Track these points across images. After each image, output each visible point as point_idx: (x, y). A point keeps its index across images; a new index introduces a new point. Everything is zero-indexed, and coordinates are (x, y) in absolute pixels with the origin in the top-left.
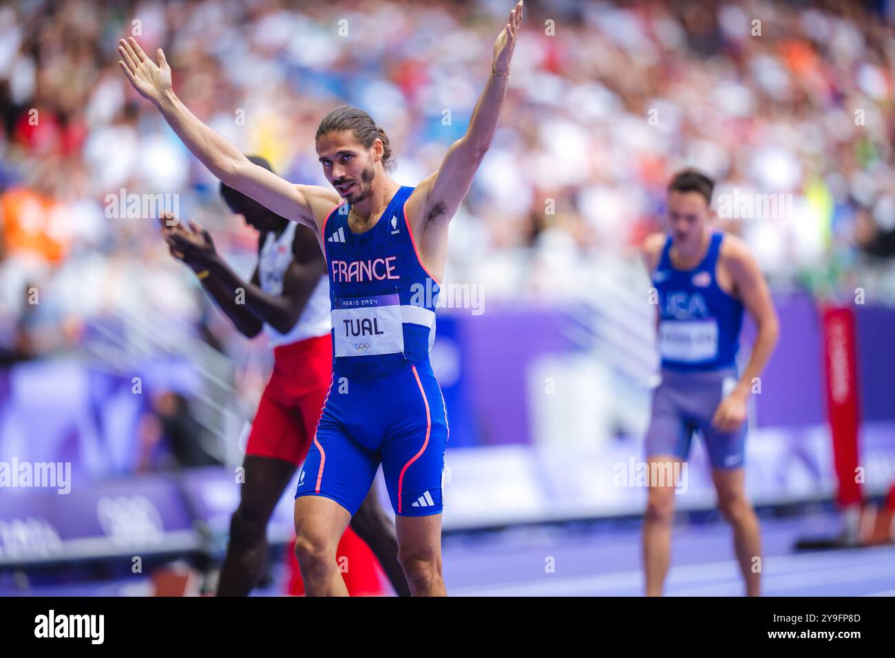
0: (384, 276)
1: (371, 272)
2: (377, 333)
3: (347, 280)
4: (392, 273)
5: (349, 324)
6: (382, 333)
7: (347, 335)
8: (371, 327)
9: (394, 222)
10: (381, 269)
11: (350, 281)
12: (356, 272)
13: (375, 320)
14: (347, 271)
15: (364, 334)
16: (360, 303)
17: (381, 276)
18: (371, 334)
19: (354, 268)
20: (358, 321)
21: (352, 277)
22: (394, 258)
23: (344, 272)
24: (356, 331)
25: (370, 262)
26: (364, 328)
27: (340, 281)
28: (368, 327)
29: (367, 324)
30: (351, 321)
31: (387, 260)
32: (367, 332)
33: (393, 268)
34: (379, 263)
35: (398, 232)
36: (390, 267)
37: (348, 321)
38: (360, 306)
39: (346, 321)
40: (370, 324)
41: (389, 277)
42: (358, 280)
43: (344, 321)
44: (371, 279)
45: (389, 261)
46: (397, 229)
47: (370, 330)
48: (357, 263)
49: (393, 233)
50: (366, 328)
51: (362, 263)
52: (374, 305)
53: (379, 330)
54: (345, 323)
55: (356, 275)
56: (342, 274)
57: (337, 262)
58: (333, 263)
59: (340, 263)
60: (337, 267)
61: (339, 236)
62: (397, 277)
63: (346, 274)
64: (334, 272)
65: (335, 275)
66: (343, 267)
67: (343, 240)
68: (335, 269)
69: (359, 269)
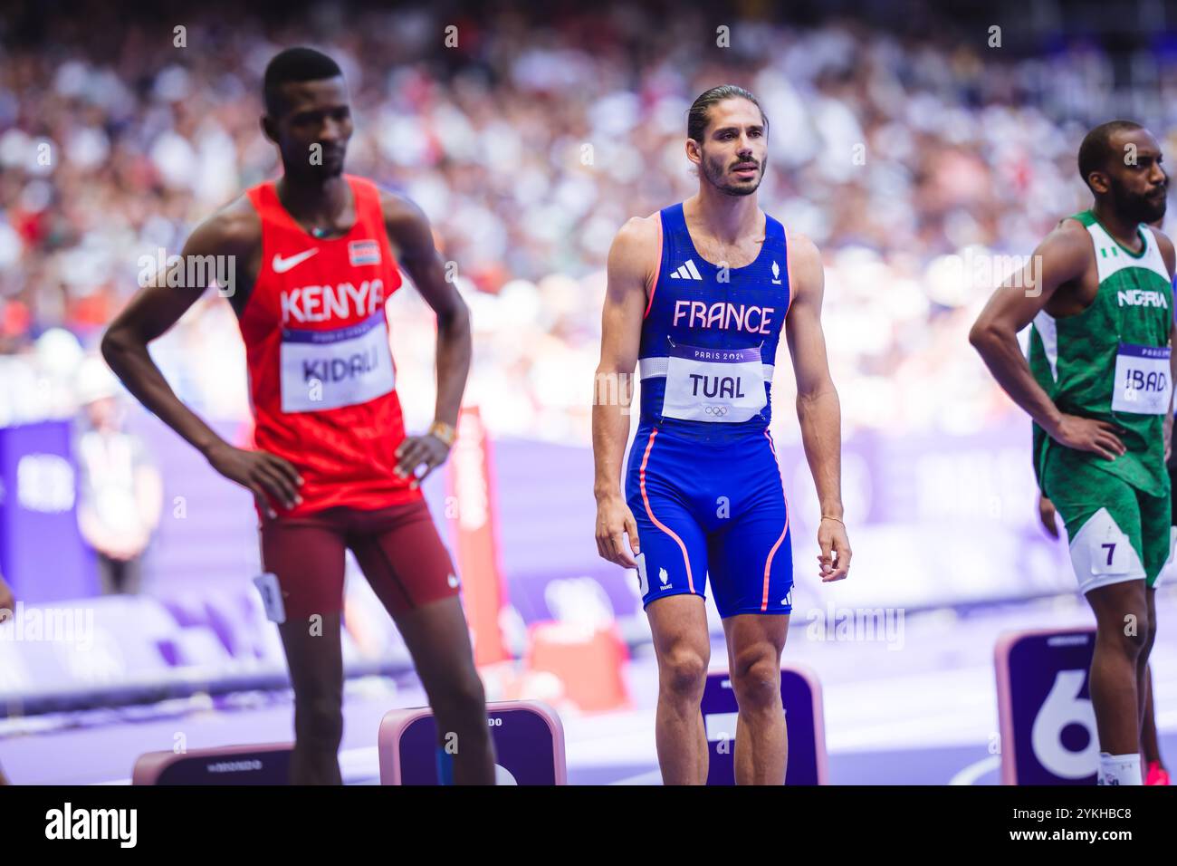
0: (757, 328)
1: (741, 320)
2: (738, 396)
3: (704, 326)
4: (766, 327)
5: (701, 383)
6: (743, 396)
7: (695, 393)
8: (732, 387)
9: (775, 269)
10: (755, 319)
11: (709, 326)
12: (721, 316)
13: (739, 379)
14: (706, 315)
15: (722, 396)
16: (722, 356)
17: (752, 326)
18: (732, 397)
19: (717, 311)
20: (716, 379)
21: (713, 323)
22: (772, 311)
23: (700, 315)
24: (710, 391)
25: (742, 307)
26: (723, 389)
27: (691, 325)
28: (730, 388)
29: (728, 384)
30: (706, 378)
31: (765, 310)
32: (726, 394)
34: (754, 312)
35: (779, 282)
36: (766, 319)
37: (701, 377)
38: (721, 361)
39: (696, 377)
40: (732, 384)
41: (762, 331)
42: (721, 326)
43: (691, 376)
44: (739, 329)
45: (767, 313)
46: (778, 279)
47: (731, 391)
48: (722, 305)
49: (774, 282)
50: (727, 389)
51: (730, 306)
52: (741, 361)
53: (740, 393)
54: (693, 379)
55: (719, 320)
56: (696, 318)
57: (687, 303)
58: (679, 303)
59: (695, 304)
60: (686, 309)
61: (689, 271)
62: (767, 332)
63: (704, 319)
64: (678, 315)
65: (679, 318)
66: (699, 309)
67: (697, 276)
68: (680, 312)
69: (724, 313)
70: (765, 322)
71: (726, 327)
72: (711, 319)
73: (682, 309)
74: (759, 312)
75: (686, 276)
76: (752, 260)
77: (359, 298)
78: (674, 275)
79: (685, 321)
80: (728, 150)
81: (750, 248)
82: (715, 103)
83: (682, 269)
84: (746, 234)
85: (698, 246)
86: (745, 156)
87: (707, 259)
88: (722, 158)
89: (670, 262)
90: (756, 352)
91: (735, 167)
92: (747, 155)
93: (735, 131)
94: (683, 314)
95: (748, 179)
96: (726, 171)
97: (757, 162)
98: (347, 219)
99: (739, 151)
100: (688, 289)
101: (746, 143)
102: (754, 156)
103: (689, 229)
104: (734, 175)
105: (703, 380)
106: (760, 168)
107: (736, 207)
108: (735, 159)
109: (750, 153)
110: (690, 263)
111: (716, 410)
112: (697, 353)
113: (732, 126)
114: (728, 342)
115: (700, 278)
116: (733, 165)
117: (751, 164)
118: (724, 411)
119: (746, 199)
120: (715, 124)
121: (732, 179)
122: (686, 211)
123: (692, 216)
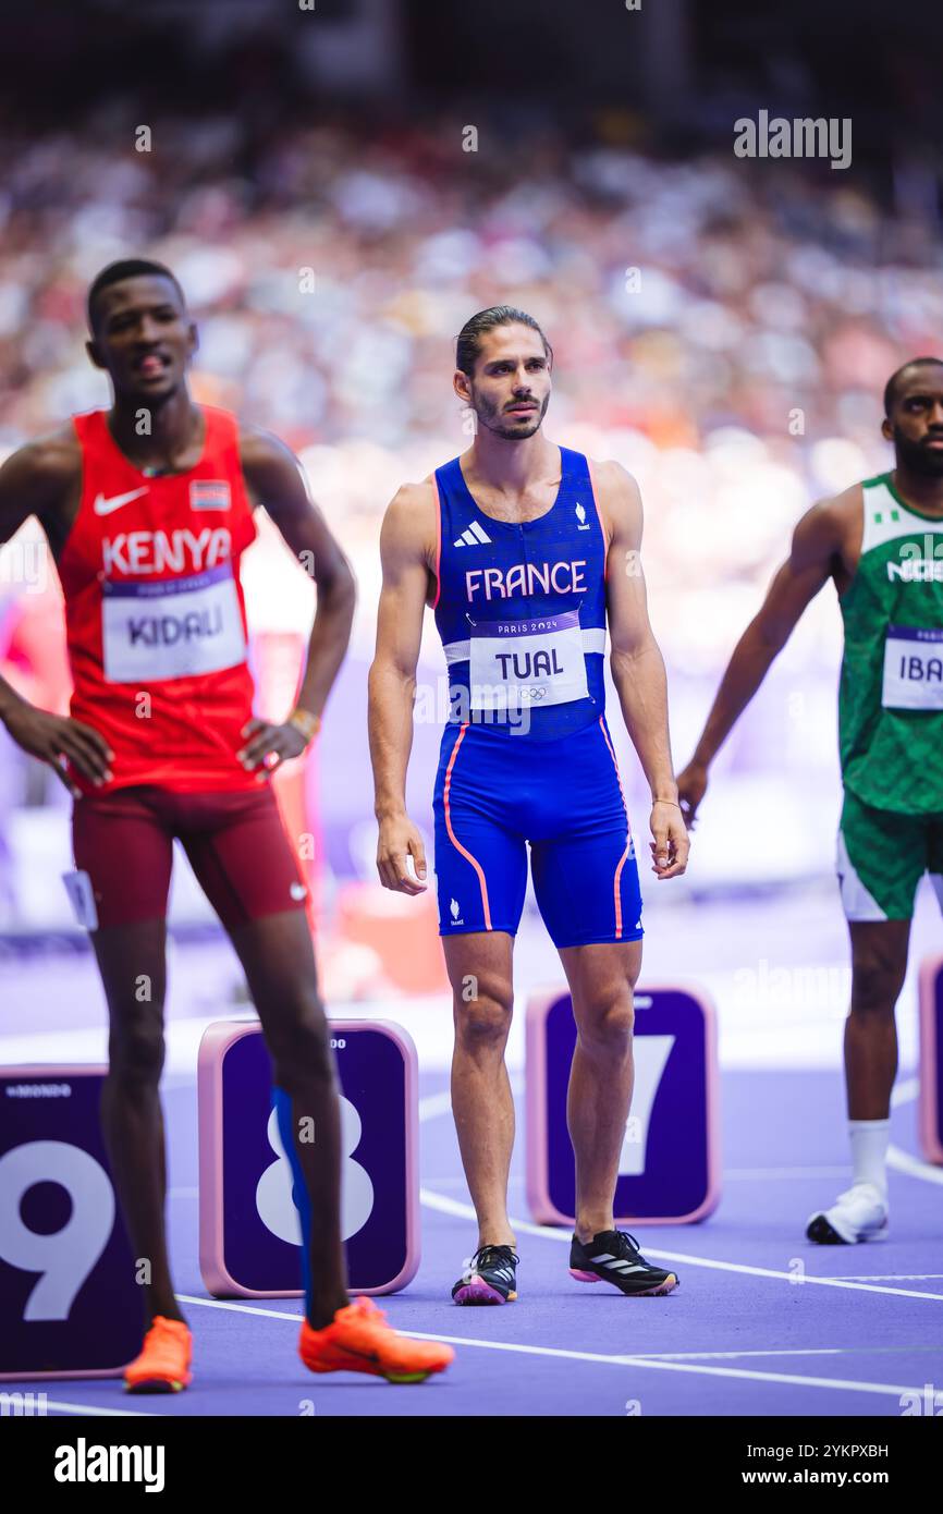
0: (569, 588)
1: (548, 582)
2: (556, 671)
3: (503, 596)
4: (579, 584)
5: (510, 663)
6: (561, 670)
7: (505, 677)
8: (548, 663)
9: (580, 512)
10: (563, 577)
11: (510, 595)
12: (522, 581)
13: (554, 651)
14: (504, 582)
15: (537, 674)
16: (530, 628)
17: (562, 586)
18: (549, 673)
19: (516, 576)
20: (527, 655)
21: (514, 591)
22: (583, 563)
23: (496, 584)
24: (523, 670)
25: (546, 566)
26: (537, 666)
27: (489, 597)
28: (543, 664)
29: (542, 660)
30: (515, 656)
31: (574, 564)
32: (542, 671)
33: (581, 577)
34: (561, 569)
35: (587, 527)
36: (578, 574)
37: (509, 656)
38: (530, 633)
39: (503, 657)
40: (547, 658)
41: (575, 590)
42: (524, 593)
43: (498, 656)
44: (547, 592)
45: (577, 567)
46: (585, 524)
47: (547, 667)
48: (521, 568)
49: (581, 528)
50: (542, 666)
51: (531, 567)
52: (554, 630)
53: (558, 668)
54: (500, 660)
55: (520, 586)
56: (492, 588)
57: (479, 573)
58: (469, 575)
59: (487, 572)
60: (478, 580)
61: (475, 535)
62: (584, 589)
63: (502, 587)
64: (471, 589)
65: (473, 592)
66: (494, 577)
67: (485, 539)
68: (473, 584)
69: (525, 577)
70: (576, 579)
71: (531, 592)
72: (511, 587)
73: (474, 580)
74: (568, 568)
75: (472, 541)
76: (548, 508)
77: (196, 549)
78: (459, 544)
79: (480, 594)
80: (502, 387)
81: (544, 493)
82: (487, 330)
83: (466, 535)
84: (537, 478)
85: (482, 503)
86: (522, 396)
87: (493, 516)
88: (496, 396)
89: (451, 529)
90: (573, 616)
91: (512, 407)
92: (525, 393)
93: (511, 364)
94: (477, 586)
95: (525, 420)
96: (500, 411)
97: (536, 401)
98: (190, 457)
99: (515, 387)
100: (478, 556)
101: (525, 379)
102: (533, 394)
103: (468, 485)
104: (508, 416)
105: (512, 659)
106: (541, 407)
107: (517, 452)
108: (510, 397)
109: (529, 391)
110: (475, 526)
111: (533, 693)
112: (500, 629)
113: (508, 358)
114: (535, 609)
115: (489, 541)
116: (508, 404)
117: (528, 404)
118: (542, 692)
119: (528, 442)
120: (487, 356)
121: (509, 421)
122: (463, 466)
123: (470, 470)
